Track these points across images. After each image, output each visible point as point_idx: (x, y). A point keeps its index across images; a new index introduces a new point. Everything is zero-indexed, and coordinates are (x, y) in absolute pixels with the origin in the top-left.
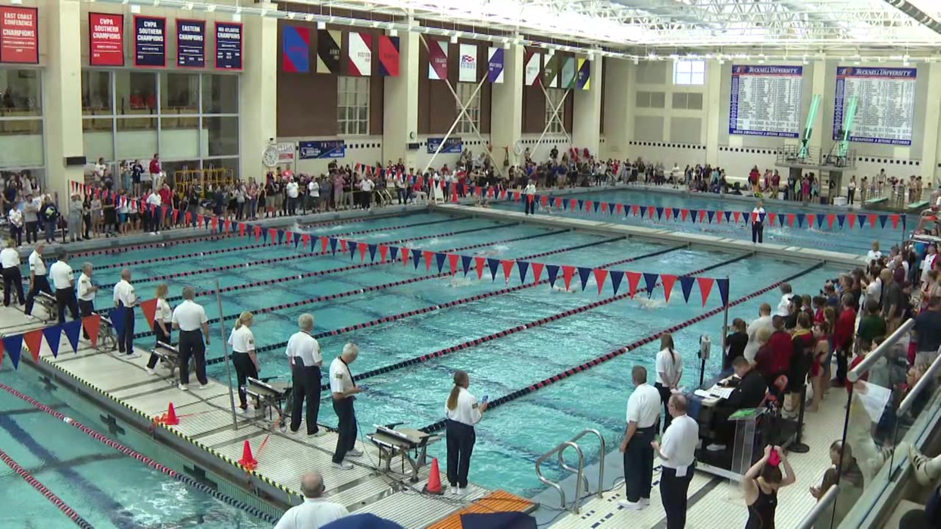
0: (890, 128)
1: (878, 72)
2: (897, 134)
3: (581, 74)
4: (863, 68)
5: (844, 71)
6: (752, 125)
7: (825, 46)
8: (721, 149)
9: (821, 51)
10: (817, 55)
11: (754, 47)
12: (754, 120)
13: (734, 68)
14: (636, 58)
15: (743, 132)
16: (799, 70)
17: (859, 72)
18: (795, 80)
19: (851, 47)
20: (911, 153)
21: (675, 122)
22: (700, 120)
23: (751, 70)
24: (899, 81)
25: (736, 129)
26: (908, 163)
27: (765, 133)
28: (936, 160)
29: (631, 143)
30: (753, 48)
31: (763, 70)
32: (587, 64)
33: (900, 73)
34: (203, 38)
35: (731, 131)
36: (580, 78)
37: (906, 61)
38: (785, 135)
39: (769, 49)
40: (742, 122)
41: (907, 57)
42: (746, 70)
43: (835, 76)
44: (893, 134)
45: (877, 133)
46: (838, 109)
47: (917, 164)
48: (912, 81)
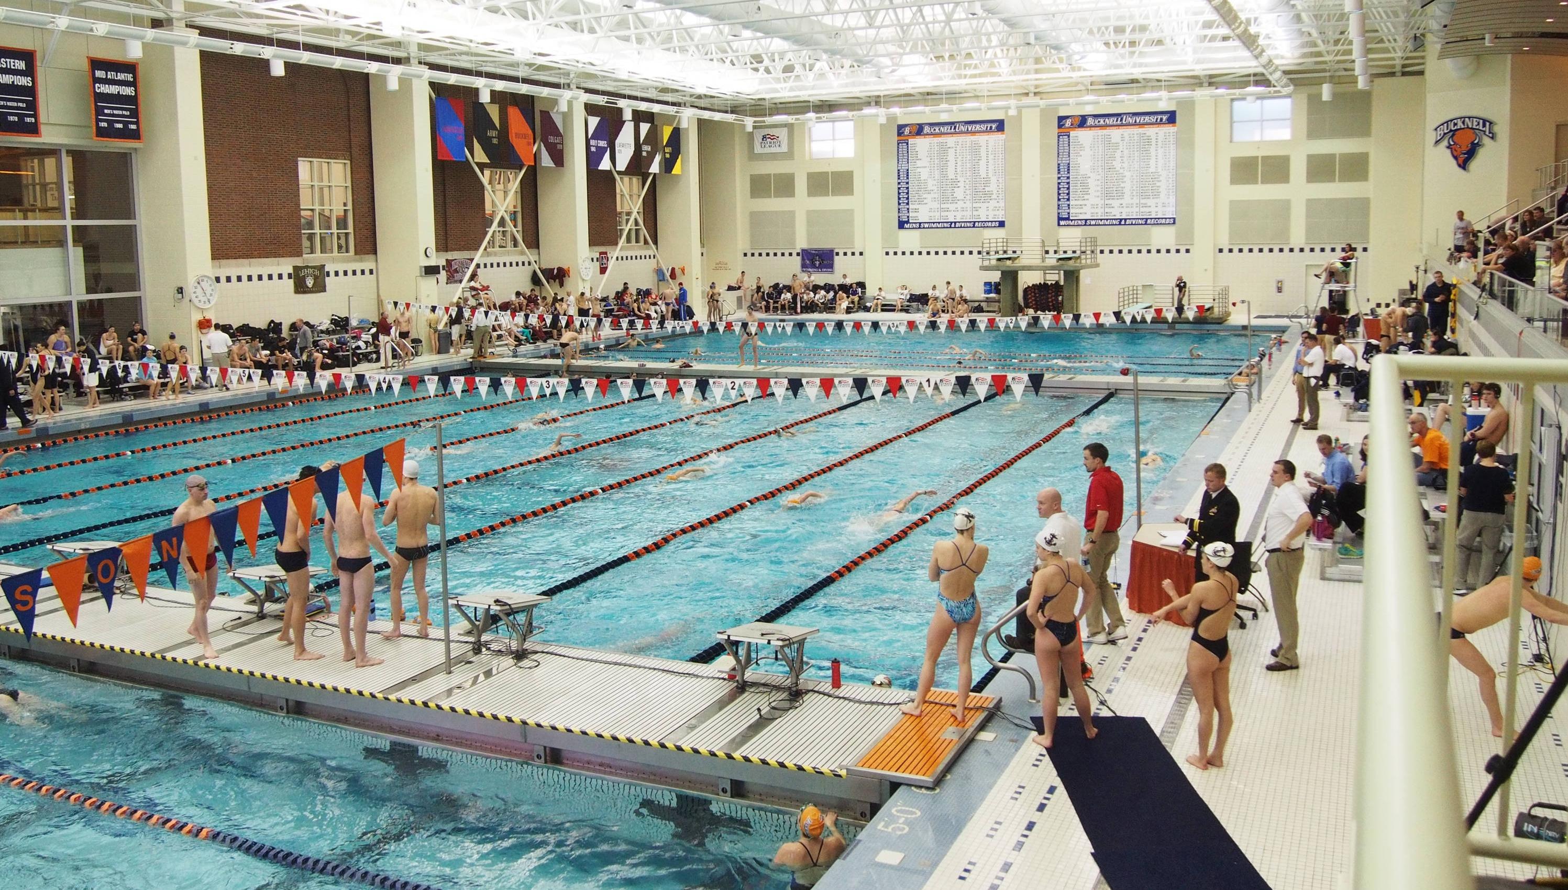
0: (1143, 201)
1: (1118, 119)
2: (1153, 210)
3: (668, 150)
4: (1096, 116)
5: (1068, 123)
6: (932, 214)
7: (1036, 87)
8: (887, 253)
9: (1031, 95)
10: (1026, 101)
11: (928, 94)
12: (936, 205)
13: (901, 128)
14: (749, 122)
15: (920, 226)
16: (1000, 126)
17: (1090, 121)
18: (996, 139)
19: (1077, 84)
20: (1178, 237)
21: (813, 218)
22: (851, 212)
23: (927, 129)
24: (1151, 131)
25: (908, 222)
26: (1173, 251)
27: (952, 225)
28: (1215, 245)
29: (745, 255)
30: (929, 96)
31: (944, 129)
32: (676, 133)
33: (1153, 119)
34: (33, 81)
35: (901, 225)
36: (668, 156)
37: (1163, 101)
38: (985, 225)
39: (952, 96)
40: (916, 210)
41: (1164, 94)
42: (919, 130)
43: (1055, 130)
44: (1147, 210)
45: (1125, 210)
46: (1064, 180)
47: (1188, 251)
48: (1170, 129)
